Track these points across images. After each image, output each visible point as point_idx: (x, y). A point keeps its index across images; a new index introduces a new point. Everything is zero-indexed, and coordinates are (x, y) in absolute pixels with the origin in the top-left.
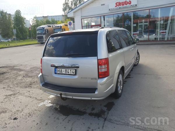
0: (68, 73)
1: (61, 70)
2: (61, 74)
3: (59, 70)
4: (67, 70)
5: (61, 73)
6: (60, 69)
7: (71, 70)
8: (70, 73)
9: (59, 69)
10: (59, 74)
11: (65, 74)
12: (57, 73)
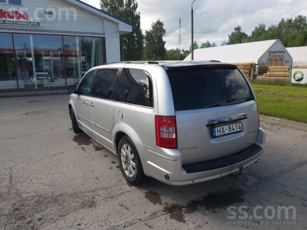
0: (233, 131)
1: (223, 128)
2: (224, 135)
3: (219, 130)
4: (231, 126)
5: (223, 133)
6: (221, 127)
7: (236, 125)
8: (236, 130)
9: (219, 128)
10: (220, 136)
11: (229, 134)
12: (217, 135)
